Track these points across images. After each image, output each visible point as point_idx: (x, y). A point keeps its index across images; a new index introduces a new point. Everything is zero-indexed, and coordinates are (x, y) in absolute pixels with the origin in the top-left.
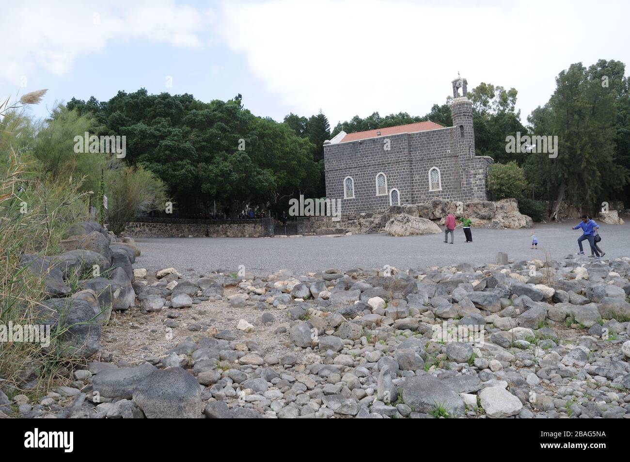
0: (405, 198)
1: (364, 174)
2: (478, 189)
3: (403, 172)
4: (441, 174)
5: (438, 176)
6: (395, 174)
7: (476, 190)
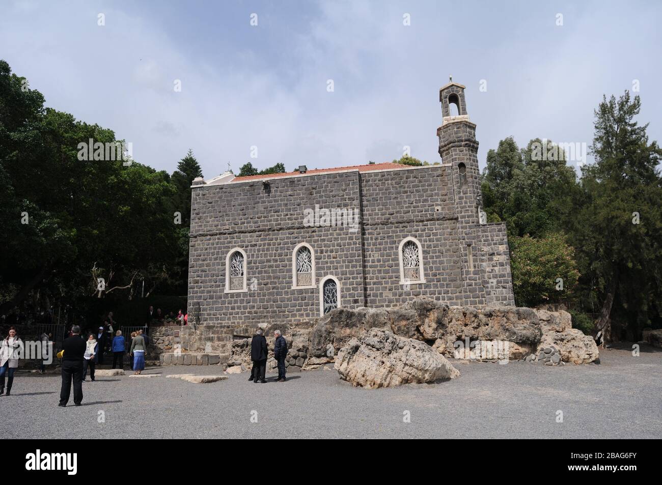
0: (351, 295)
1: (269, 244)
2: (498, 282)
3: (349, 244)
4: (424, 252)
5: (417, 256)
6: (331, 248)
7: (495, 283)
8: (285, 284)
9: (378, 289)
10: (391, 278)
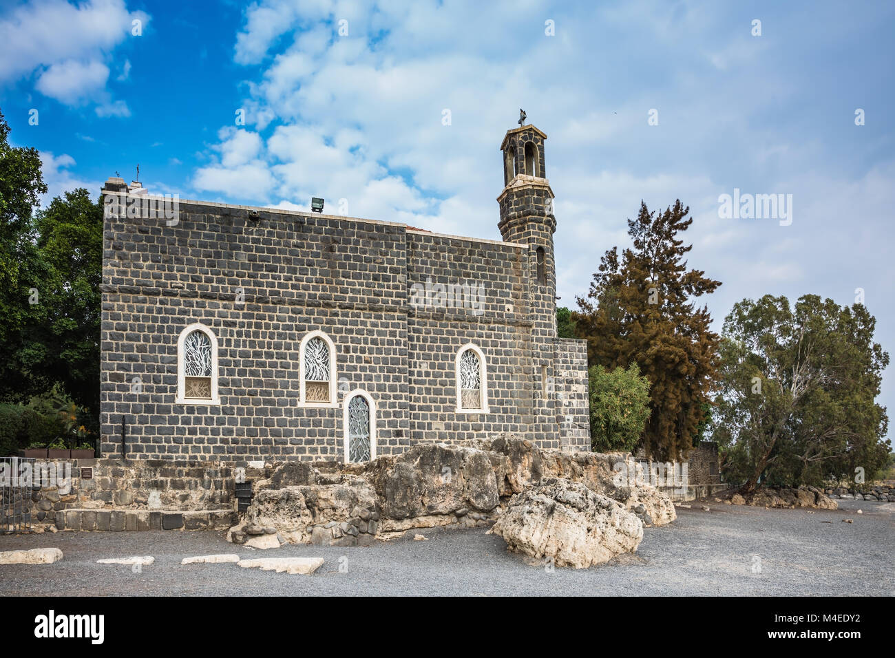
0: (392, 424)
2: (575, 419)
4: (490, 369)
5: (478, 374)
6: (362, 345)
7: (571, 422)
8: (285, 397)
9: (425, 417)
10: (443, 401)
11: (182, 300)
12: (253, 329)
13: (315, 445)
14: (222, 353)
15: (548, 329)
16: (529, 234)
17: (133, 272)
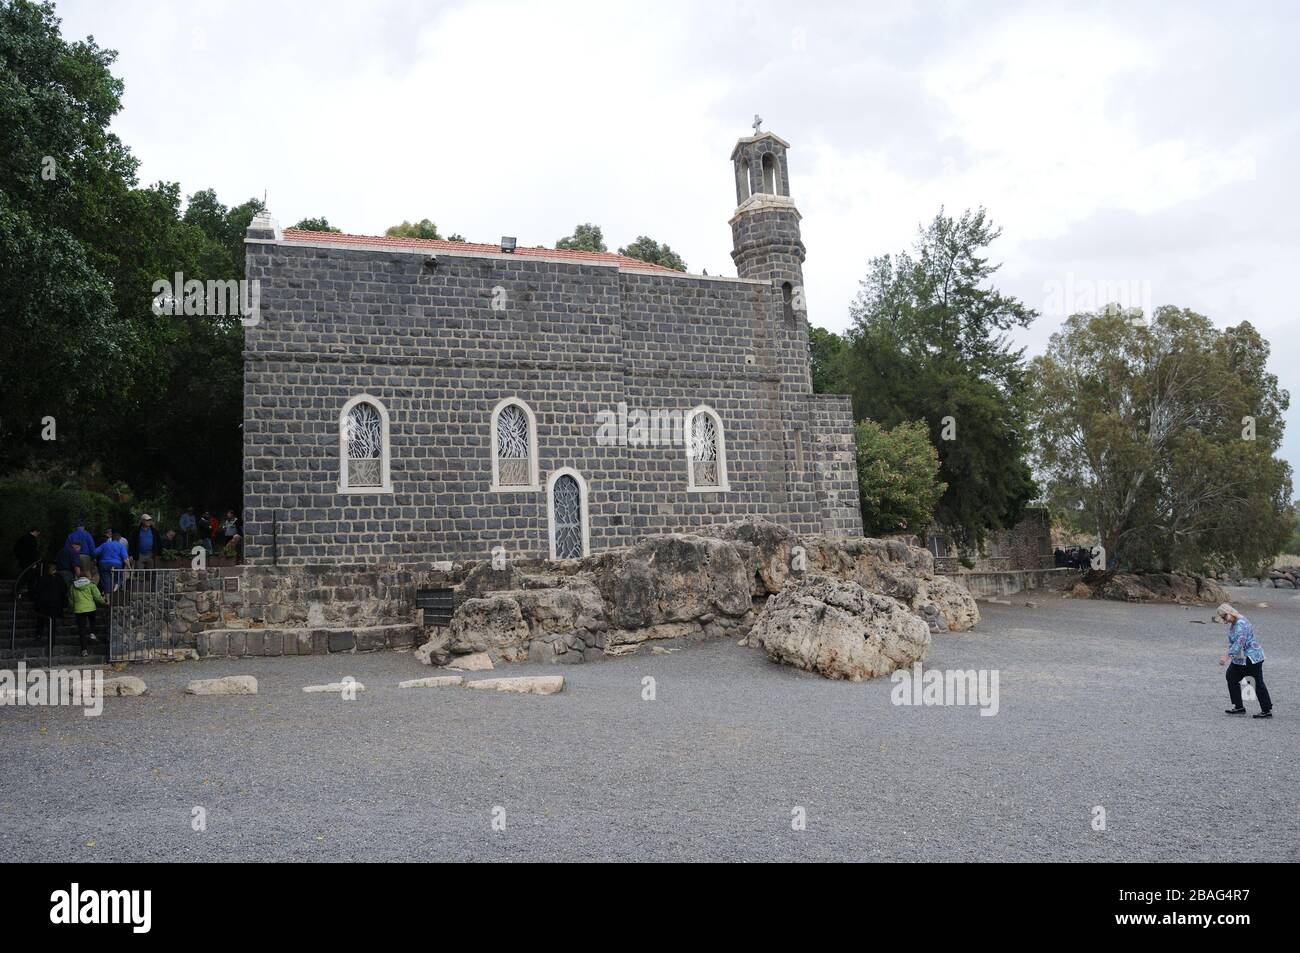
0: (608, 509)
1: (439, 394)
2: (841, 496)
4: (727, 435)
5: (713, 442)
6: (569, 413)
7: (836, 498)
8: (474, 481)
9: (648, 498)
10: (671, 478)
11: (344, 366)
12: (433, 398)
13: (512, 539)
14: (394, 430)
15: (800, 384)
16: (772, 266)
17: (282, 336)
